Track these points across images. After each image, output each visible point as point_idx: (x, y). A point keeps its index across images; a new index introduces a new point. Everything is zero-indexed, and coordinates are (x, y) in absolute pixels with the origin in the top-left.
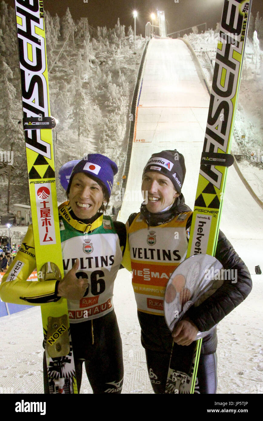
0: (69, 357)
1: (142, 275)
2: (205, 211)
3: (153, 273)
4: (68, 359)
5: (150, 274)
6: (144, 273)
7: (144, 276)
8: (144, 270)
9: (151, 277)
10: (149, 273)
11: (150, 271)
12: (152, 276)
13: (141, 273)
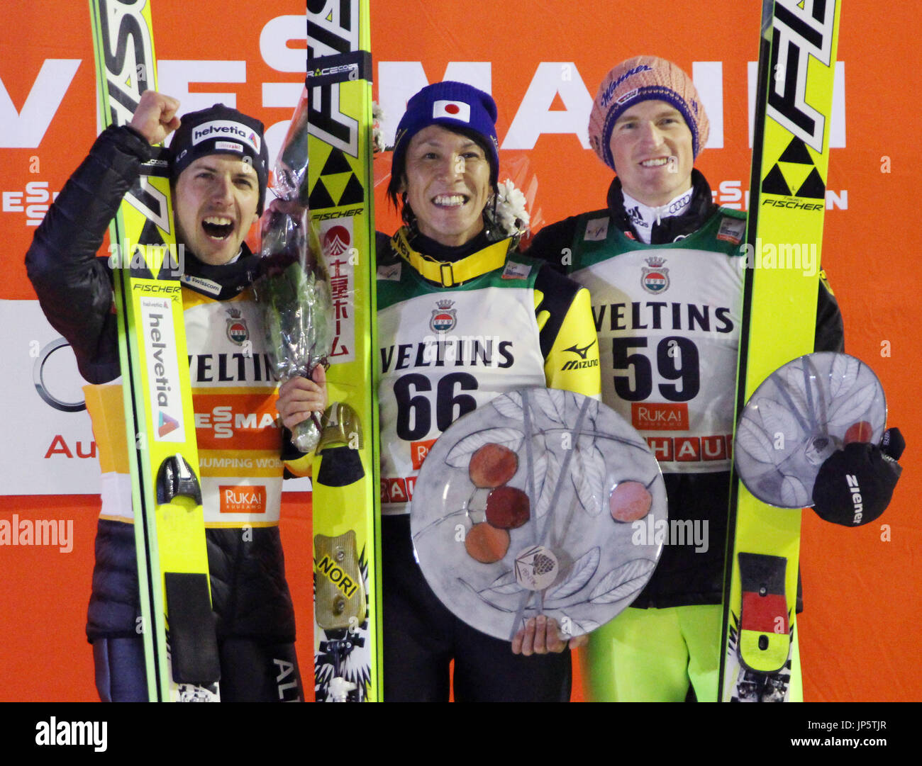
0: (362, 633)
1: (209, 426)
2: (154, 289)
3: (239, 417)
4: (360, 637)
5: (232, 421)
6: (215, 419)
7: (217, 428)
8: (216, 411)
9: (233, 428)
10: (229, 417)
11: (233, 412)
12: (238, 426)
13: (208, 421)
